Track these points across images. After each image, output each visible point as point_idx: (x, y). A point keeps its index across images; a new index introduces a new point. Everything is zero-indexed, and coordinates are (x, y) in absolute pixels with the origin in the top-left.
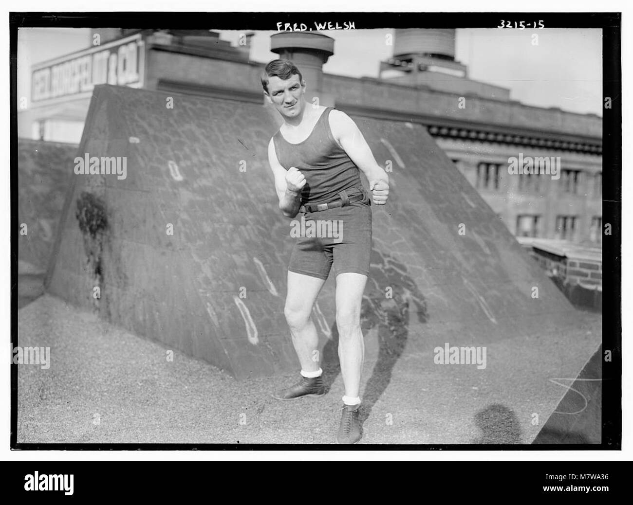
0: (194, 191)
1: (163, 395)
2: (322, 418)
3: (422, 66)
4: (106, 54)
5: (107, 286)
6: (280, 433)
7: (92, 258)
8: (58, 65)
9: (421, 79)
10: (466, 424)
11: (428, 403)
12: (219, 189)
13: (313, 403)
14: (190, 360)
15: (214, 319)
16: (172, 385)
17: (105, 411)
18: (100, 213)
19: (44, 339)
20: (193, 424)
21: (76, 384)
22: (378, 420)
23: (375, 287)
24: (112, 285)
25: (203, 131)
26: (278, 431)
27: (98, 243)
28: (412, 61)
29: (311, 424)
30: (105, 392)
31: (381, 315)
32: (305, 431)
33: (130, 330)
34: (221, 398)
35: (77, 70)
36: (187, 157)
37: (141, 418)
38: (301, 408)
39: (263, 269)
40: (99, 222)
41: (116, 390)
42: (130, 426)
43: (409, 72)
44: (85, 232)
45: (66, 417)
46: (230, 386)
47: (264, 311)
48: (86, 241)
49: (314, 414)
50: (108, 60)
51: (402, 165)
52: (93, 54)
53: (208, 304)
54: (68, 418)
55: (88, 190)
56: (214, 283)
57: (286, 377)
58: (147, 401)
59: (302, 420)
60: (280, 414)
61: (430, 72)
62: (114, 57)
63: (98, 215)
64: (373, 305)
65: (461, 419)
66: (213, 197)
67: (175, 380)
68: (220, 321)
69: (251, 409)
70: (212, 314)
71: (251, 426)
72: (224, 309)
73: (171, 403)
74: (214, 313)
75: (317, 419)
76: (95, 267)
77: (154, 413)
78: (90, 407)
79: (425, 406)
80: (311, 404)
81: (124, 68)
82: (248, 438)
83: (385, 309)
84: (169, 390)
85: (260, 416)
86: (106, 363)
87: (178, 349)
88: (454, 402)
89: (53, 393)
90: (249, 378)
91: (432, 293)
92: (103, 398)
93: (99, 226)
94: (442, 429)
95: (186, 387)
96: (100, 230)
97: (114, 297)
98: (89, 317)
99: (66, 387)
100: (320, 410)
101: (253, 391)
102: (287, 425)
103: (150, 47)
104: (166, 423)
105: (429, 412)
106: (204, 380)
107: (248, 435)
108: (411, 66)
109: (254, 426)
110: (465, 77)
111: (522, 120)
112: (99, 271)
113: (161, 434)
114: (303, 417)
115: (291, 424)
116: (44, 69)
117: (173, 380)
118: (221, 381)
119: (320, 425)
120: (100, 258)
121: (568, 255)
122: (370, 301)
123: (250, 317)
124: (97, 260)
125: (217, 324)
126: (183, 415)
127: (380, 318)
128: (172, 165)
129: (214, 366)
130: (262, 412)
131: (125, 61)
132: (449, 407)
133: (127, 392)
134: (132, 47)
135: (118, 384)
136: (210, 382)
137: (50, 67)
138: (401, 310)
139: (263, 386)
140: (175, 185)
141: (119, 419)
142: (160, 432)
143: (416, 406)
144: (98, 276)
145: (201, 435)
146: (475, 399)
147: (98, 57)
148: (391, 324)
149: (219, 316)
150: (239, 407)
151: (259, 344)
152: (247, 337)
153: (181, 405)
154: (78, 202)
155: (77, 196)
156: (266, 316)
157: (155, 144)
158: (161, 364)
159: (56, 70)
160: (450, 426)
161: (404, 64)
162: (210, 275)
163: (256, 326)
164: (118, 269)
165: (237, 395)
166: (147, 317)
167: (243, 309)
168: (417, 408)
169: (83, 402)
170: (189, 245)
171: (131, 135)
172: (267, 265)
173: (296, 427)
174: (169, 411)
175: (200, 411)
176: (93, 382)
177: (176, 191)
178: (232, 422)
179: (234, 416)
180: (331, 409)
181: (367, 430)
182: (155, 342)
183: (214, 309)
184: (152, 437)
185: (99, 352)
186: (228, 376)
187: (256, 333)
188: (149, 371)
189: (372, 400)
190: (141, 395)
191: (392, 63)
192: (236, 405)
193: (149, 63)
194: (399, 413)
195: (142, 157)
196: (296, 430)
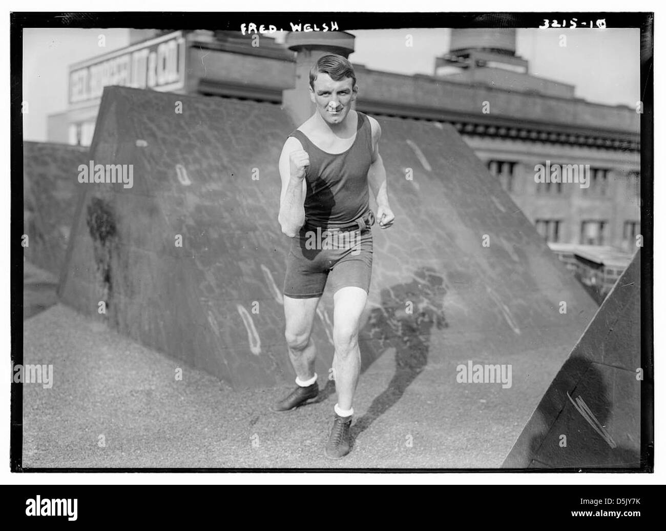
0: (202, 196)
1: (157, 406)
2: (315, 430)
3: (480, 61)
4: (145, 53)
5: (116, 295)
6: (269, 445)
7: (101, 265)
8: (96, 64)
9: (479, 75)
10: (465, 437)
11: (430, 416)
12: (229, 194)
13: (309, 415)
14: (192, 371)
15: (215, 329)
16: (167, 396)
17: (95, 421)
18: (109, 219)
19: (48, 349)
20: (181, 435)
21: (71, 394)
22: (374, 432)
23: (390, 296)
24: (120, 293)
25: (216, 133)
26: (267, 443)
27: (107, 250)
28: (470, 56)
29: (302, 436)
30: (99, 402)
31: (395, 325)
32: (295, 443)
33: (136, 340)
34: (216, 410)
35: (115, 70)
36: (196, 161)
37: (129, 429)
38: (296, 420)
39: (270, 276)
40: (108, 229)
41: (109, 401)
42: (117, 437)
43: (466, 68)
44: (95, 239)
45: (54, 427)
46: (227, 398)
47: (268, 320)
48: (96, 249)
49: (308, 426)
50: (148, 59)
51: (428, 167)
52: (131, 53)
53: (210, 313)
54: (55, 429)
55: (98, 195)
56: (217, 291)
57: (288, 388)
58: (140, 411)
59: (294, 432)
60: (273, 426)
61: (488, 67)
62: (153, 56)
63: (107, 221)
64: (386, 315)
65: (461, 432)
66: (221, 202)
67: (172, 390)
68: (221, 330)
69: (244, 421)
70: (214, 324)
71: (240, 437)
72: (226, 318)
73: (164, 414)
74: (215, 322)
75: (311, 432)
76: (104, 275)
77: (144, 423)
78: (80, 417)
79: (426, 419)
80: (308, 417)
81: (164, 68)
82: (235, 449)
83: (399, 319)
84: (164, 401)
85: (251, 427)
86: (105, 374)
87: (181, 359)
88: (458, 415)
89: (45, 403)
90: (248, 389)
91: (451, 302)
92: (96, 408)
93: (108, 233)
94: (438, 442)
95: (183, 398)
96: (109, 237)
97: (122, 306)
98: (98, 327)
99: (59, 397)
100: (315, 422)
101: (251, 403)
102: (277, 437)
103: (191, 44)
104: (154, 434)
105: (428, 425)
106: (202, 391)
107: (235, 446)
108: (469, 62)
109: (243, 438)
110: (526, 73)
111: (588, 119)
112: (107, 279)
113: (146, 445)
114: (296, 429)
115: (282, 436)
116: (82, 69)
117: (170, 390)
118: (220, 392)
119: (311, 437)
120: (109, 266)
121: (606, 262)
122: (384, 310)
123: (253, 327)
124: (106, 268)
125: (217, 333)
126: (174, 425)
127: (394, 328)
128: (180, 169)
129: (215, 376)
130: (255, 423)
131: (164, 60)
132: (451, 420)
133: (120, 403)
134: (172, 45)
135: (113, 395)
136: (208, 392)
137: (88, 67)
138: (417, 319)
139: (262, 397)
140: (181, 189)
141: (107, 430)
142: (146, 443)
143: (417, 419)
144: (107, 284)
145: (187, 447)
146: (481, 412)
147: (137, 56)
148: (404, 334)
149: (221, 325)
150: (232, 418)
151: (261, 354)
152: (249, 347)
153: (174, 416)
154: (89, 208)
155: (88, 202)
156: (271, 326)
157: (163, 147)
158: (161, 375)
159: (94, 70)
160: (447, 439)
161: (461, 59)
162: (213, 283)
163: (260, 336)
164: (125, 278)
165: (233, 406)
166: (153, 326)
167: (247, 319)
168: (417, 421)
169: (73, 413)
170: (193, 251)
171: (138, 138)
172: (276, 273)
173: (286, 439)
174: (160, 422)
175: (191, 422)
176: (88, 393)
177: (183, 196)
178: (221, 433)
179: (225, 427)
180: (327, 421)
181: (360, 442)
182: (159, 353)
183: (216, 318)
184: (136, 448)
185: (101, 362)
186: (227, 387)
187: (259, 343)
188: (147, 382)
189: (373, 413)
190: (135, 406)
191: (448, 59)
192: (230, 416)
193: (190, 61)
194: (397, 425)
195: (149, 161)
196: (285, 442)
